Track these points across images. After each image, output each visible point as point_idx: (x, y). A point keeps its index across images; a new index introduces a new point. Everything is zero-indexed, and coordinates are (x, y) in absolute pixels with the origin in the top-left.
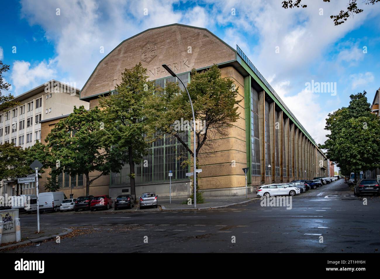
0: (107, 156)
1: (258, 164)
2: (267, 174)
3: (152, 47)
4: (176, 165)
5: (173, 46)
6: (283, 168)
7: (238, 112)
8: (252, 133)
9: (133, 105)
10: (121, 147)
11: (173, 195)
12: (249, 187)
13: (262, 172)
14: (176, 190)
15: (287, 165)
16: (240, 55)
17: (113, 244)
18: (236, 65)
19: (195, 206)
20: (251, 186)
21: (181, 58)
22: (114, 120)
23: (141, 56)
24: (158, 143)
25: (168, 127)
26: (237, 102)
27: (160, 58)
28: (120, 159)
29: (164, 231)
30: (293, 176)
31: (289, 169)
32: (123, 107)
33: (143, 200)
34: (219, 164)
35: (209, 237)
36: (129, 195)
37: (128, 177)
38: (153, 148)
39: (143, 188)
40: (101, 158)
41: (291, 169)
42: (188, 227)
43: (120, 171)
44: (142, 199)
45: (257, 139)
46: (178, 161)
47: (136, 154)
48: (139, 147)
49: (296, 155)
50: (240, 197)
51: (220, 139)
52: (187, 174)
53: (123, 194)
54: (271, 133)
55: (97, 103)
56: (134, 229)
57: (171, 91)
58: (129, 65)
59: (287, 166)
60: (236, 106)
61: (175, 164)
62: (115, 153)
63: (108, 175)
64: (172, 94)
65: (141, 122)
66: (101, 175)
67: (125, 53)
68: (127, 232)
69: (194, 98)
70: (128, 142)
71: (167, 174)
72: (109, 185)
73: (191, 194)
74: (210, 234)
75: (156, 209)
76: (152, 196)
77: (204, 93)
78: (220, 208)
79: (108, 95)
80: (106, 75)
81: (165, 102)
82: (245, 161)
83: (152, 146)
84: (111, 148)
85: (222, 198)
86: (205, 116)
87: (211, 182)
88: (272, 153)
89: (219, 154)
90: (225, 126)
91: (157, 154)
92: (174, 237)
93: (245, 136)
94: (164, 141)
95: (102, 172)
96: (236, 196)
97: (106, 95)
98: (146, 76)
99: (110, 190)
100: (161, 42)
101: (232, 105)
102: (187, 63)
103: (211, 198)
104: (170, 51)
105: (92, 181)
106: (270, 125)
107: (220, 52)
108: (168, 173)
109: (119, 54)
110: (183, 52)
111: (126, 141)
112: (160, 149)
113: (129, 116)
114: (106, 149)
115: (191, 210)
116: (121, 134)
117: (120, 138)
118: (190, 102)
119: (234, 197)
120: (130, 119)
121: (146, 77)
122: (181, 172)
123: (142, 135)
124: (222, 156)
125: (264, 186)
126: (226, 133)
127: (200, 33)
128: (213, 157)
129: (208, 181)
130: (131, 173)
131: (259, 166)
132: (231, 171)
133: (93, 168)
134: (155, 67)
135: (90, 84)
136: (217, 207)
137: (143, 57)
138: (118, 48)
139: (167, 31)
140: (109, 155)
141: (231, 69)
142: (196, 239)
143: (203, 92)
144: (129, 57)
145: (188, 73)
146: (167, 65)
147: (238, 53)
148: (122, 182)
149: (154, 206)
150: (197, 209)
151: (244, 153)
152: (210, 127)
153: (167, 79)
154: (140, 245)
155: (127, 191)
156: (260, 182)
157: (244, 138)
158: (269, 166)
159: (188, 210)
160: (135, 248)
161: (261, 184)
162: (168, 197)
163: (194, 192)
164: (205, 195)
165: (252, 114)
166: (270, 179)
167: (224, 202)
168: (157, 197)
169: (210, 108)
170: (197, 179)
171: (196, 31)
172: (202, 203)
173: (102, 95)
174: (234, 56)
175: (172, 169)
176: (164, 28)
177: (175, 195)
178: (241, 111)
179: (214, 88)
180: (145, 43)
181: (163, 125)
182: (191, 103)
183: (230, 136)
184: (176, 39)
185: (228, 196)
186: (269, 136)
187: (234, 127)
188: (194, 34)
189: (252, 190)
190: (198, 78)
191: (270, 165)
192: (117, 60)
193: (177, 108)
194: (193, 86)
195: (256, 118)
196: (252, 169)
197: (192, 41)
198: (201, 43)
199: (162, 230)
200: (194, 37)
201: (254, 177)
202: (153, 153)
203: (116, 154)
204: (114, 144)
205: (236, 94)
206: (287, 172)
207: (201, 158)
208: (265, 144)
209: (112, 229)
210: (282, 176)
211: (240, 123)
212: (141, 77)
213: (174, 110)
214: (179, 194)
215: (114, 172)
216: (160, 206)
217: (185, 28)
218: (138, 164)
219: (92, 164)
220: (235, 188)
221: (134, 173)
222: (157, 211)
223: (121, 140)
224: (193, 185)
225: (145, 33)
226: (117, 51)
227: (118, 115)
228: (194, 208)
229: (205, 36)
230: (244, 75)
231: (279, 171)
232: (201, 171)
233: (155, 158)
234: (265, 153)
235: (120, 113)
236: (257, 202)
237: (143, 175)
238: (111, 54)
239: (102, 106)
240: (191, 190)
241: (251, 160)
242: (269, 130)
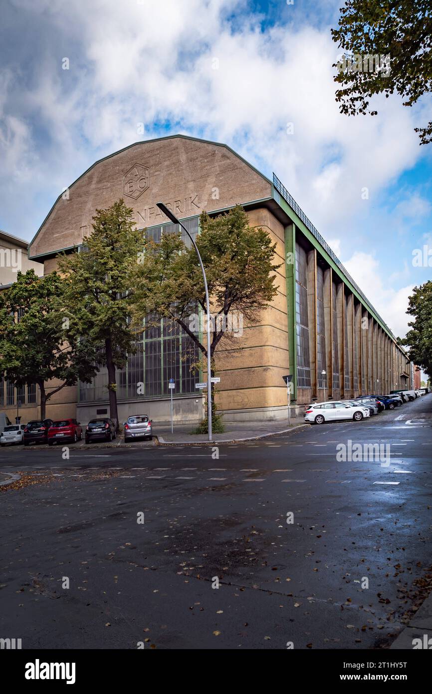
0: (72, 354)
1: (307, 369)
2: (321, 386)
3: (141, 172)
4: (181, 370)
5: (174, 172)
6: (345, 376)
7: (275, 283)
8: (298, 318)
9: (111, 269)
10: (94, 339)
11: (176, 420)
12: (293, 407)
13: (312, 382)
14: (181, 411)
15: (350, 370)
16: (279, 189)
17: (84, 500)
18: (272, 206)
19: (210, 437)
20: (296, 405)
21: (187, 193)
22: (82, 294)
23: (124, 187)
24: (151, 334)
25: (165, 308)
26: (274, 268)
27: (153, 191)
28: (93, 360)
29: (162, 480)
30: (359, 388)
31: (354, 378)
32: (97, 273)
33: (129, 428)
34: (247, 369)
35: (231, 488)
36: (107, 419)
37: (106, 390)
38: (144, 341)
39: (130, 407)
40: (62, 358)
41: (357, 377)
42: (199, 473)
43: (92, 379)
44: (127, 426)
45: (305, 328)
46: (183, 363)
47: (117, 353)
48: (123, 340)
49: (365, 355)
50: (280, 422)
51: (248, 327)
52: (197, 386)
53: (99, 417)
54: (326, 319)
55: (54, 265)
56: (115, 475)
57: (169, 247)
58: (106, 202)
59: (351, 372)
60: (272, 274)
61: (178, 368)
62: (85, 349)
63: (74, 385)
64: (171, 252)
65: (125, 297)
66: (63, 386)
67: (99, 182)
68: (105, 481)
69: (207, 260)
70: (104, 332)
71: (166, 385)
72: (77, 402)
73: (204, 417)
74: (232, 484)
75: (149, 442)
76: (143, 420)
77: (223, 252)
78: (248, 440)
79: (71, 253)
80: (70, 218)
81: (160, 267)
82: (286, 364)
83: (142, 338)
84: (79, 340)
85: (251, 424)
86: (223, 289)
87: (235, 399)
88: (327, 350)
89: (247, 352)
90: (256, 306)
91: (151, 353)
92: (177, 489)
93: (286, 323)
94: (162, 330)
95: (66, 380)
96: (273, 420)
97: (69, 252)
98: (132, 221)
99: (78, 410)
100: (156, 165)
101: (266, 272)
102: (196, 201)
103: (234, 424)
104: (170, 180)
105: (50, 395)
106: (325, 305)
107: (247, 184)
108: (169, 382)
109: (89, 183)
110: (190, 183)
111: (101, 330)
112: (155, 343)
113: (106, 288)
114: (71, 343)
115: (204, 443)
116: (94, 318)
117: (91, 324)
118: (201, 265)
119: (270, 423)
120: (106, 292)
121: (132, 224)
122: (188, 381)
123: (127, 320)
124: (251, 355)
125: (316, 405)
126: (258, 318)
127: (216, 152)
128: (238, 357)
129: (230, 396)
130: (110, 383)
131: (308, 372)
132: (265, 380)
133: (50, 374)
134: (146, 207)
135: (45, 234)
136: (245, 439)
137: (127, 189)
138: (88, 174)
139: (164, 147)
140: (76, 352)
141: (264, 213)
142: (211, 492)
143: (220, 250)
144: (106, 188)
145: (196, 217)
146: (164, 203)
147: (274, 186)
148: (96, 398)
149: (148, 436)
150: (214, 443)
151: (285, 351)
152: (233, 308)
153: (165, 226)
154: (124, 501)
155: (105, 412)
156: (309, 397)
157: (286, 326)
158: (324, 373)
159: (200, 444)
160: (117, 507)
161: (311, 401)
162: (168, 423)
163: (208, 415)
164: (226, 419)
165: (297, 287)
166: (325, 393)
167: (255, 431)
168: (150, 422)
169: (233, 277)
170: (212, 393)
171: (211, 147)
172: (221, 432)
173: (61, 253)
174: (269, 191)
175: (174, 378)
176: (160, 142)
177: (179, 420)
178: (279, 283)
179: (238, 244)
180: (130, 166)
181: (157, 305)
182: (202, 269)
183: (263, 323)
184: (179, 161)
185: (261, 421)
186: (322, 324)
187: (269, 310)
188: (208, 154)
189: (297, 411)
190: (213, 226)
191: (325, 370)
192: (87, 193)
193: (180, 276)
194: (205, 240)
195: (304, 295)
196: (297, 377)
197: (203, 165)
198: (217, 168)
199: (159, 477)
200: (207, 158)
201: (301, 391)
202: (144, 349)
203: (86, 351)
204: (82, 334)
205: (272, 255)
206: (350, 381)
207: (219, 359)
208: (318, 337)
209: (81, 476)
210: (343, 388)
211: (279, 301)
212: (124, 222)
213: (176, 280)
214: (186, 417)
215: (83, 382)
216: (156, 437)
217: (193, 142)
218: (121, 369)
219: (49, 367)
220: (271, 409)
221: (115, 383)
222: (152, 446)
223: (93, 328)
224: (207, 404)
225: (130, 149)
226: (86, 178)
227: (89, 287)
228: (209, 440)
229: (224, 156)
230: (286, 222)
231: (338, 380)
232: (219, 381)
233: (147, 357)
234: (317, 351)
235: (91, 284)
236: (305, 431)
237: (130, 386)
238: (77, 184)
239: (64, 272)
240: (204, 410)
241: (295, 363)
242: (323, 313)
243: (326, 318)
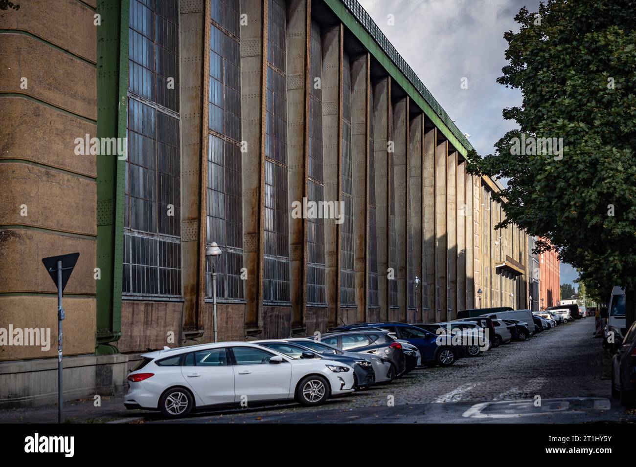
1: (169, 239)
6: (309, 265)
8: (138, 80)
12: (104, 359)
15: (327, 247)
20: (117, 352)
30: (358, 302)
31: (341, 270)
41: (351, 266)
45: (167, 112)
49: (380, 204)
50: (43, 413)
59: (330, 253)
93: (92, 92)
106: (244, 49)
131: (172, 251)
156: (173, 329)
157: (88, 101)
161: (178, 340)
166: (233, 315)
191: (237, 245)
196: (124, 264)
201: (142, 308)
206: (327, 280)
208: (211, 142)
210: (299, 300)
220: (13, 367)
231: (286, 277)
241: (119, 219)
242: (237, 75)
243: (247, 89)
